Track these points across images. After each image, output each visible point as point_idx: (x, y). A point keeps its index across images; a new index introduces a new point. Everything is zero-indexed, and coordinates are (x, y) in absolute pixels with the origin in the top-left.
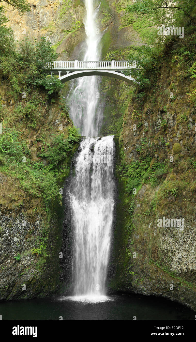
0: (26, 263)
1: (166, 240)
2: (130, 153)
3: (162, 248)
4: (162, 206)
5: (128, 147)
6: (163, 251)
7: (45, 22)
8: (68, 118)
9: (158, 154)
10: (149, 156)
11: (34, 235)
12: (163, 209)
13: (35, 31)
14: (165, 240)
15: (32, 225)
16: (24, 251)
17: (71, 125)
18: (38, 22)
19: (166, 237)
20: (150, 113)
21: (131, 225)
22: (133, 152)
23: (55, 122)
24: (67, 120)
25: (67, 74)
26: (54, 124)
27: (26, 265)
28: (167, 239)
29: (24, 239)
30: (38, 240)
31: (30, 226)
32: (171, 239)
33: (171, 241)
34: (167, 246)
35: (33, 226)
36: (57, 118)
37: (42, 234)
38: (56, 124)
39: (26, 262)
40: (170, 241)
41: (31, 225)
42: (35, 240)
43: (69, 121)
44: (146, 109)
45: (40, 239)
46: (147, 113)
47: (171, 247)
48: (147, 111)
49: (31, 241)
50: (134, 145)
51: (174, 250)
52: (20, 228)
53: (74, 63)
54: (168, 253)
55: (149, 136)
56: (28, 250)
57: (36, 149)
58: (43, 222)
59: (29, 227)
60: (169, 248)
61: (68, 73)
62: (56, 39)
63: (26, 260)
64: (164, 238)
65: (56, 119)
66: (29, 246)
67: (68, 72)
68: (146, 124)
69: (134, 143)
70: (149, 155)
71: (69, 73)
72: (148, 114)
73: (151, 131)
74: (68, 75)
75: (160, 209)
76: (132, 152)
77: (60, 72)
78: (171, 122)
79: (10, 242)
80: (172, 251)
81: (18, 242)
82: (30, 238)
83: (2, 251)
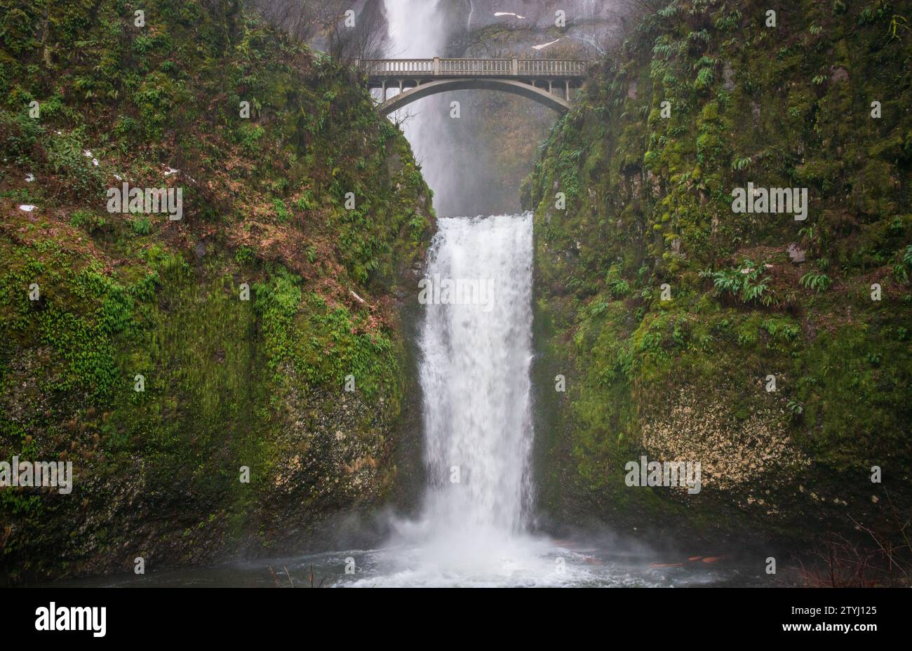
0: (361, 484)
1: (655, 430)
5: (552, 241)
9: (622, 256)
11: (374, 427)
14: (652, 431)
16: (355, 459)
17: (427, 193)
19: (655, 424)
22: (563, 251)
25: (416, 85)
27: (361, 487)
28: (656, 428)
29: (354, 435)
31: (367, 408)
32: (666, 427)
33: (665, 431)
34: (656, 441)
35: (373, 408)
39: (360, 481)
47: (665, 443)
51: (671, 449)
52: (348, 413)
56: (363, 457)
61: (418, 84)
63: (360, 476)
64: (651, 426)
66: (364, 449)
67: (418, 82)
71: (421, 84)
74: (419, 88)
76: (560, 252)
77: (401, 82)
78: (656, 189)
79: (329, 441)
80: (667, 453)
81: (345, 441)
82: (366, 432)
83: (314, 460)
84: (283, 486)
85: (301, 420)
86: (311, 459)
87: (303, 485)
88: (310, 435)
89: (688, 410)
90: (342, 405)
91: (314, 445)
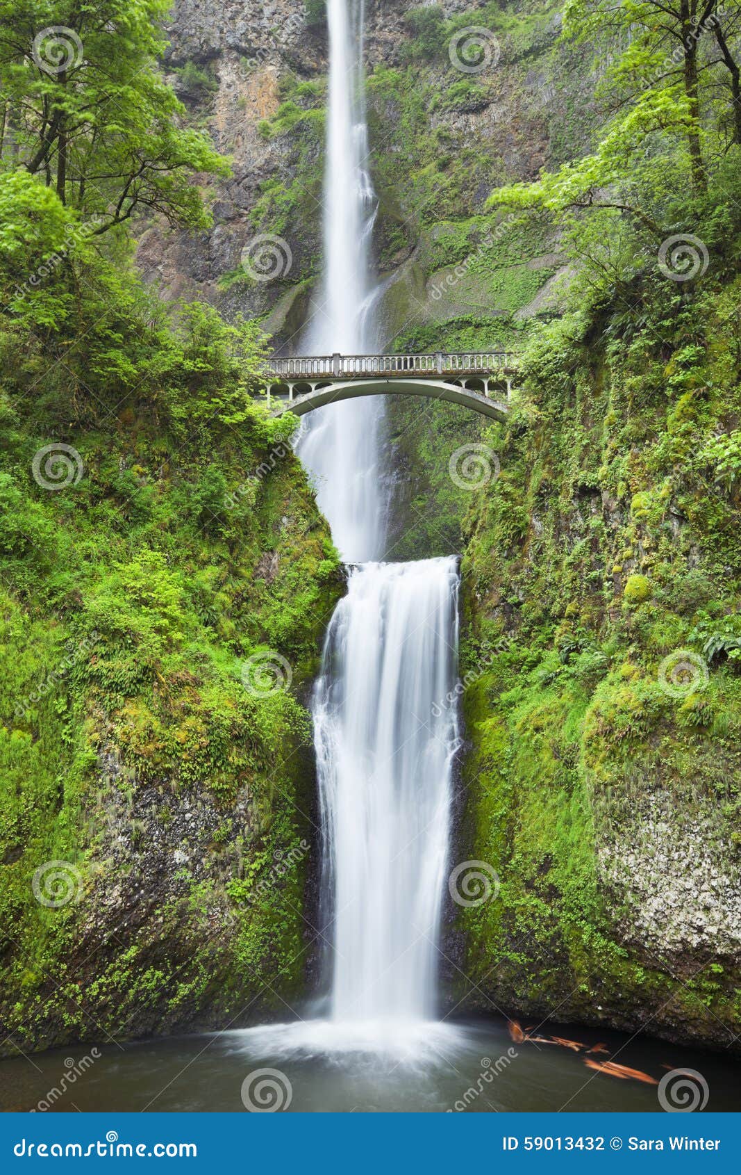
0: (209, 928)
1: (617, 857)
2: (495, 607)
3: (604, 879)
5: (487, 591)
6: (609, 890)
7: (227, 259)
8: (315, 511)
13: (202, 285)
14: (613, 857)
15: (225, 817)
17: (324, 529)
18: (209, 259)
19: (617, 848)
20: (549, 493)
22: (501, 604)
25: (310, 390)
27: (209, 931)
28: (619, 854)
29: (203, 856)
30: (241, 859)
31: (219, 818)
32: (632, 853)
34: (619, 872)
36: (286, 513)
39: (207, 924)
40: (630, 859)
41: (222, 817)
42: (232, 861)
44: (535, 485)
46: (539, 495)
47: (633, 876)
48: (541, 490)
49: (222, 864)
51: (640, 886)
52: (192, 825)
54: (624, 893)
56: (213, 889)
58: (255, 807)
59: (217, 823)
60: (625, 881)
61: (313, 389)
62: (257, 303)
63: (208, 917)
64: (612, 850)
66: (215, 877)
67: (313, 386)
68: (537, 526)
69: (504, 579)
71: (316, 388)
72: (542, 498)
74: (315, 394)
76: (498, 606)
77: (291, 387)
78: (614, 516)
79: (164, 864)
80: (635, 890)
81: (186, 865)
83: (142, 892)
84: (95, 930)
85: (123, 834)
86: (137, 890)
87: (124, 929)
88: (137, 855)
89: (662, 827)
90: (184, 814)
91: (142, 871)
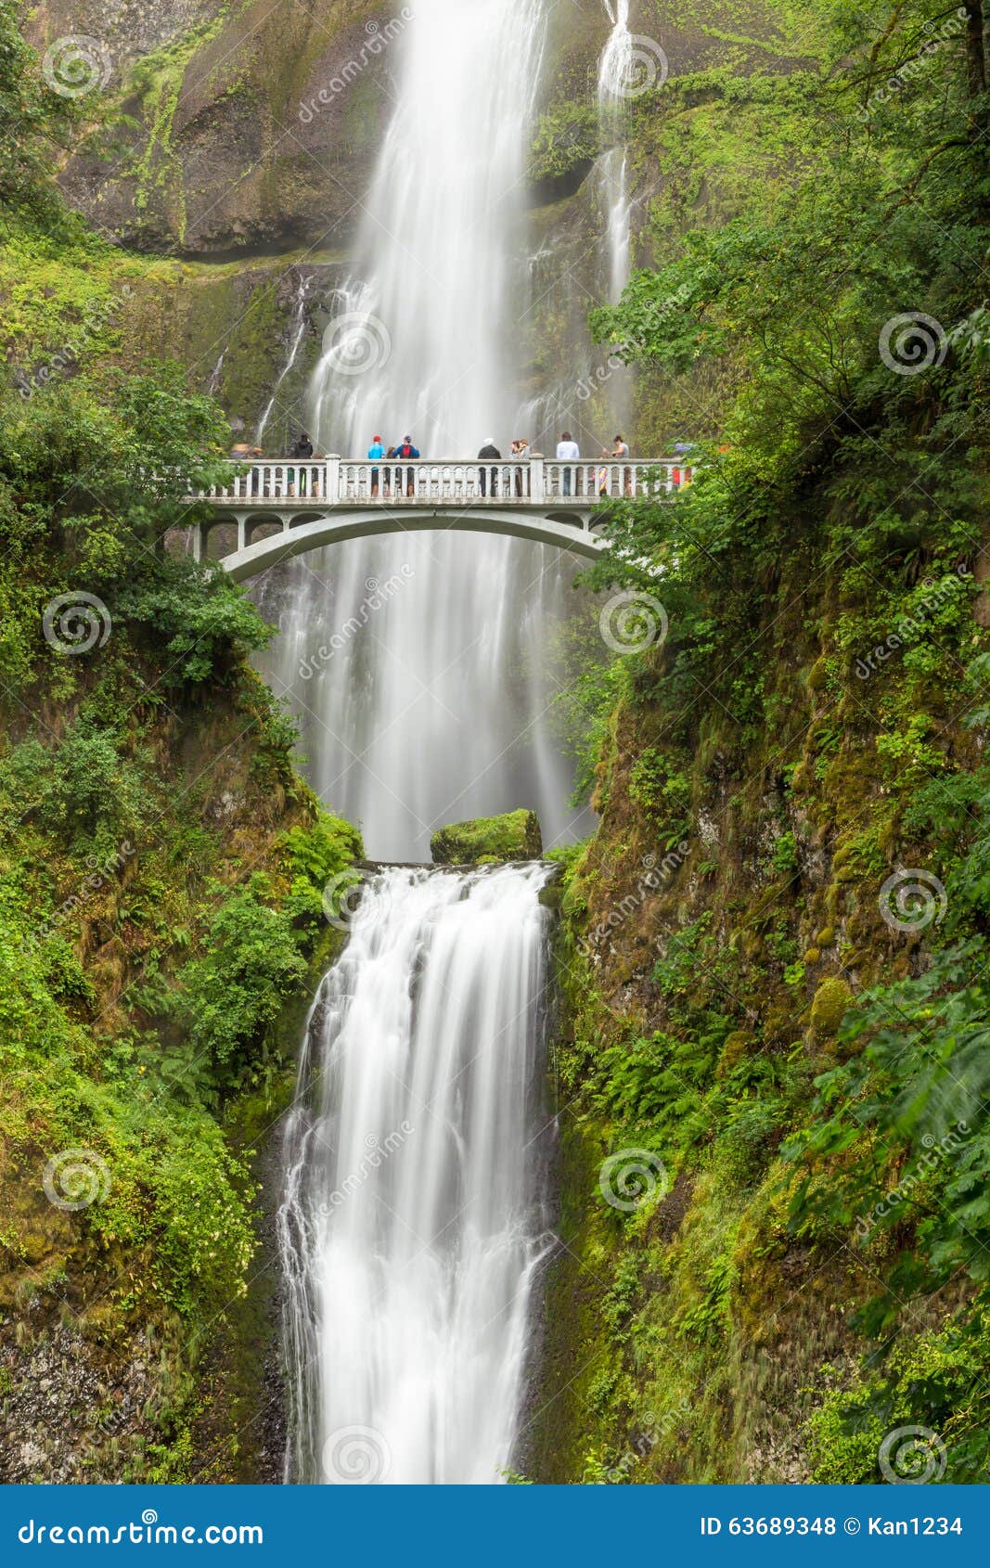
1: (773, 1465)
2: (626, 984)
4: (753, 1298)
5: (613, 951)
8: (285, 779)
9: (759, 1009)
10: (723, 1006)
11: (118, 1433)
12: (756, 1310)
14: (766, 1465)
15: (111, 1383)
17: (305, 812)
19: (772, 1451)
20: (729, 772)
21: (615, 1384)
22: (639, 977)
23: (217, 803)
24: (280, 790)
25: (279, 529)
26: (210, 815)
28: (777, 1460)
29: (69, 1453)
30: (138, 1457)
31: (101, 1387)
32: (794, 1459)
33: (794, 1468)
35: (116, 1386)
36: (228, 785)
37: (157, 1428)
38: (223, 817)
40: (792, 1469)
41: (105, 1382)
42: (122, 1460)
43: (292, 793)
44: (704, 754)
45: (149, 1455)
46: (711, 774)
48: (713, 766)
49: (104, 1465)
50: (643, 942)
52: (54, 1398)
53: (320, 468)
55: (720, 896)
57: (114, 966)
58: (164, 1367)
59: (96, 1395)
61: (286, 526)
64: (765, 1454)
65: (219, 789)
67: (286, 520)
68: (708, 831)
69: (643, 931)
70: (722, 1000)
71: (294, 524)
72: (718, 780)
73: (729, 872)
74: (289, 535)
75: (746, 1311)
76: (632, 980)
77: (242, 521)
78: (816, 858)
79: (5, 1466)
81: (41, 1468)
82: (100, 1446)
90: (39, 1379)
